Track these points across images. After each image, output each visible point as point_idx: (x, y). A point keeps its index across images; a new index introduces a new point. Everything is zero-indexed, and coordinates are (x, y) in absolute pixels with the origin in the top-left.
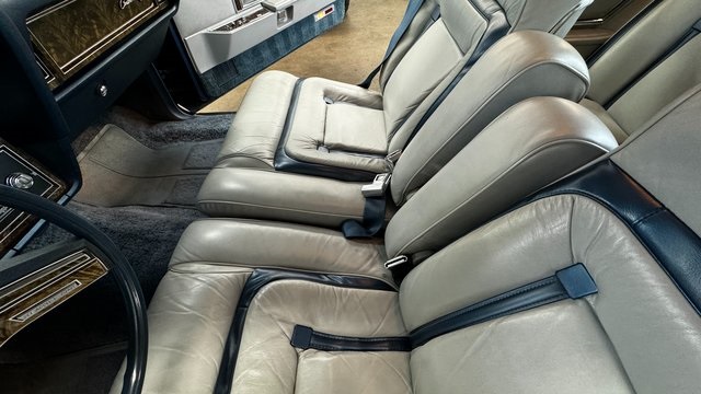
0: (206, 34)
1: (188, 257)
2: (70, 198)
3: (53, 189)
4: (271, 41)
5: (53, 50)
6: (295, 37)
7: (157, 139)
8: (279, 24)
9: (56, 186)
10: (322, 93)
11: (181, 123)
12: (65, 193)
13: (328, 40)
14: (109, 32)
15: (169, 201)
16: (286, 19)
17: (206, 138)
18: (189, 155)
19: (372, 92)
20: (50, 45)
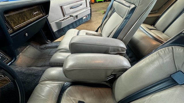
0: (56, 22)
1: (45, 79)
2: (12, 63)
3: (7, 60)
4: (72, 24)
5: (12, 23)
6: (78, 23)
7: (42, 49)
8: (74, 20)
9: (8, 59)
10: (85, 33)
11: (49, 44)
12: (10, 61)
13: (87, 24)
14: (29, 20)
15: (43, 65)
16: (76, 19)
17: (55, 48)
18: (50, 52)
19: (99, 33)
20: (12, 21)
